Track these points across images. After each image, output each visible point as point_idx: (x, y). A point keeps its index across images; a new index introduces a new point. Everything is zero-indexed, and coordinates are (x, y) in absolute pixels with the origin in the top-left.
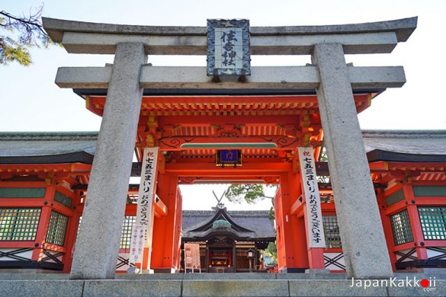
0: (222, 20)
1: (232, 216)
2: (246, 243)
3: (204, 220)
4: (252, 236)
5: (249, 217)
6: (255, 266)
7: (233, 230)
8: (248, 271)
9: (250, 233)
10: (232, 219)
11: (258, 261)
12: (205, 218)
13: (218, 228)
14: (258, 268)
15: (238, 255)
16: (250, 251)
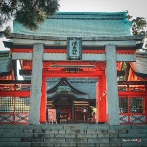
0: (72, 38)
1: (71, 82)
2: (81, 102)
3: (50, 85)
4: (86, 97)
5: (85, 82)
6: (89, 119)
7: (72, 93)
8: (83, 122)
9: (85, 95)
10: (71, 84)
11: (91, 115)
12: (51, 83)
13: (62, 92)
14: (90, 120)
15: (76, 110)
16: (85, 109)
